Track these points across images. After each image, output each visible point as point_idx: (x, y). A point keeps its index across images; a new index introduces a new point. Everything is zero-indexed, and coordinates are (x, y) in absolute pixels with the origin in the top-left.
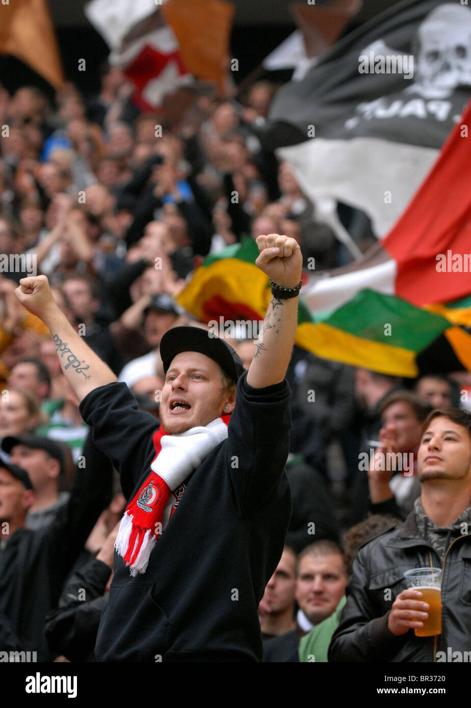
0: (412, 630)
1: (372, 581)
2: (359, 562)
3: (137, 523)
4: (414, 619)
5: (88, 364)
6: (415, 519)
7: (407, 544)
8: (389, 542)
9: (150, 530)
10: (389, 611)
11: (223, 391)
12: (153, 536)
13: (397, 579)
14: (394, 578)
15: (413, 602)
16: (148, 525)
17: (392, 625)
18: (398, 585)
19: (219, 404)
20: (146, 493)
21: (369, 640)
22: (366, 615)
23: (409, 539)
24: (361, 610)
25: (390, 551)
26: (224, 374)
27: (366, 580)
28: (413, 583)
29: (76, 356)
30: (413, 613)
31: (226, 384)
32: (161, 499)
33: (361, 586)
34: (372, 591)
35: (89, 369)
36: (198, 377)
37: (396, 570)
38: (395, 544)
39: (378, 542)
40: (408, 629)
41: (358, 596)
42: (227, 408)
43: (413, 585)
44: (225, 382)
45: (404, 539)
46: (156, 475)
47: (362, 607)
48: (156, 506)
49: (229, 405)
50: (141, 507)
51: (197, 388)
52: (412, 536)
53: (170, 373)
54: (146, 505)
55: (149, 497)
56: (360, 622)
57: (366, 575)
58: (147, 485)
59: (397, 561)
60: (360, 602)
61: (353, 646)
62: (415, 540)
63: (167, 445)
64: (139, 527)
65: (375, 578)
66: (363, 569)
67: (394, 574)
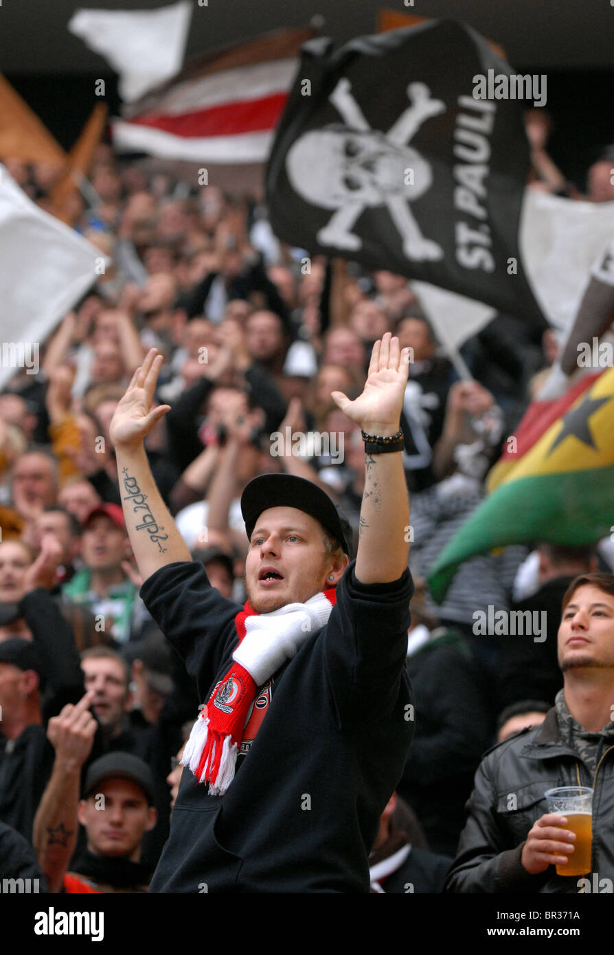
0: (552, 867)
1: (500, 800)
2: (484, 775)
3: (215, 728)
4: (555, 853)
5: (168, 534)
6: (557, 720)
7: (546, 753)
8: (523, 750)
9: (231, 736)
10: (524, 842)
11: (326, 555)
12: (233, 744)
13: (534, 800)
14: (530, 798)
15: (556, 831)
16: (228, 730)
17: (526, 860)
18: (535, 808)
19: (322, 573)
20: (226, 689)
21: (496, 879)
22: (494, 845)
23: (549, 747)
24: (486, 838)
25: (523, 762)
26: (326, 534)
27: (492, 799)
28: (556, 805)
29: (155, 519)
30: (555, 844)
31: (329, 546)
32: (243, 695)
33: (487, 807)
34: (501, 814)
35: (168, 540)
36: (293, 539)
37: (533, 787)
38: (530, 754)
39: (508, 748)
40: (547, 866)
41: (482, 819)
42: (331, 578)
43: (556, 808)
44: (328, 544)
45: (543, 746)
46: (238, 665)
47: (487, 835)
48: (238, 705)
49: (334, 573)
50: (219, 706)
51: (292, 553)
52: (552, 743)
53: (256, 535)
54: (224, 704)
55: (228, 695)
56: (485, 853)
57: (493, 792)
58: (227, 679)
59: (534, 775)
60: (485, 828)
61: (476, 886)
62: (557, 748)
63: (254, 627)
64: (216, 732)
65: (504, 797)
66: (488, 783)
67: (531, 793)
